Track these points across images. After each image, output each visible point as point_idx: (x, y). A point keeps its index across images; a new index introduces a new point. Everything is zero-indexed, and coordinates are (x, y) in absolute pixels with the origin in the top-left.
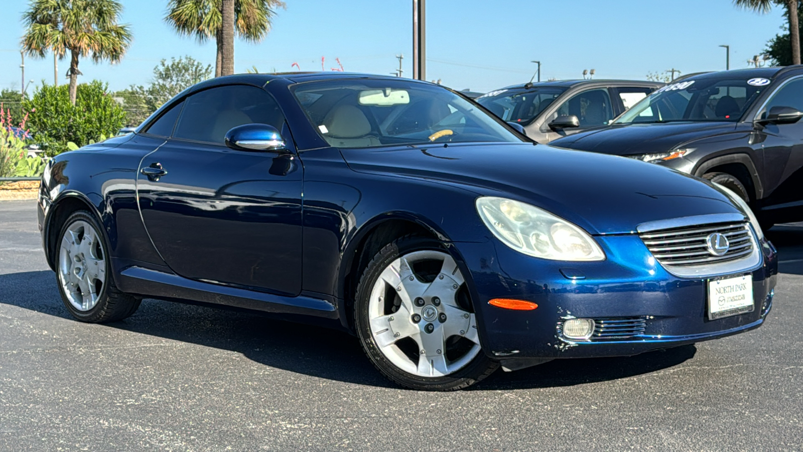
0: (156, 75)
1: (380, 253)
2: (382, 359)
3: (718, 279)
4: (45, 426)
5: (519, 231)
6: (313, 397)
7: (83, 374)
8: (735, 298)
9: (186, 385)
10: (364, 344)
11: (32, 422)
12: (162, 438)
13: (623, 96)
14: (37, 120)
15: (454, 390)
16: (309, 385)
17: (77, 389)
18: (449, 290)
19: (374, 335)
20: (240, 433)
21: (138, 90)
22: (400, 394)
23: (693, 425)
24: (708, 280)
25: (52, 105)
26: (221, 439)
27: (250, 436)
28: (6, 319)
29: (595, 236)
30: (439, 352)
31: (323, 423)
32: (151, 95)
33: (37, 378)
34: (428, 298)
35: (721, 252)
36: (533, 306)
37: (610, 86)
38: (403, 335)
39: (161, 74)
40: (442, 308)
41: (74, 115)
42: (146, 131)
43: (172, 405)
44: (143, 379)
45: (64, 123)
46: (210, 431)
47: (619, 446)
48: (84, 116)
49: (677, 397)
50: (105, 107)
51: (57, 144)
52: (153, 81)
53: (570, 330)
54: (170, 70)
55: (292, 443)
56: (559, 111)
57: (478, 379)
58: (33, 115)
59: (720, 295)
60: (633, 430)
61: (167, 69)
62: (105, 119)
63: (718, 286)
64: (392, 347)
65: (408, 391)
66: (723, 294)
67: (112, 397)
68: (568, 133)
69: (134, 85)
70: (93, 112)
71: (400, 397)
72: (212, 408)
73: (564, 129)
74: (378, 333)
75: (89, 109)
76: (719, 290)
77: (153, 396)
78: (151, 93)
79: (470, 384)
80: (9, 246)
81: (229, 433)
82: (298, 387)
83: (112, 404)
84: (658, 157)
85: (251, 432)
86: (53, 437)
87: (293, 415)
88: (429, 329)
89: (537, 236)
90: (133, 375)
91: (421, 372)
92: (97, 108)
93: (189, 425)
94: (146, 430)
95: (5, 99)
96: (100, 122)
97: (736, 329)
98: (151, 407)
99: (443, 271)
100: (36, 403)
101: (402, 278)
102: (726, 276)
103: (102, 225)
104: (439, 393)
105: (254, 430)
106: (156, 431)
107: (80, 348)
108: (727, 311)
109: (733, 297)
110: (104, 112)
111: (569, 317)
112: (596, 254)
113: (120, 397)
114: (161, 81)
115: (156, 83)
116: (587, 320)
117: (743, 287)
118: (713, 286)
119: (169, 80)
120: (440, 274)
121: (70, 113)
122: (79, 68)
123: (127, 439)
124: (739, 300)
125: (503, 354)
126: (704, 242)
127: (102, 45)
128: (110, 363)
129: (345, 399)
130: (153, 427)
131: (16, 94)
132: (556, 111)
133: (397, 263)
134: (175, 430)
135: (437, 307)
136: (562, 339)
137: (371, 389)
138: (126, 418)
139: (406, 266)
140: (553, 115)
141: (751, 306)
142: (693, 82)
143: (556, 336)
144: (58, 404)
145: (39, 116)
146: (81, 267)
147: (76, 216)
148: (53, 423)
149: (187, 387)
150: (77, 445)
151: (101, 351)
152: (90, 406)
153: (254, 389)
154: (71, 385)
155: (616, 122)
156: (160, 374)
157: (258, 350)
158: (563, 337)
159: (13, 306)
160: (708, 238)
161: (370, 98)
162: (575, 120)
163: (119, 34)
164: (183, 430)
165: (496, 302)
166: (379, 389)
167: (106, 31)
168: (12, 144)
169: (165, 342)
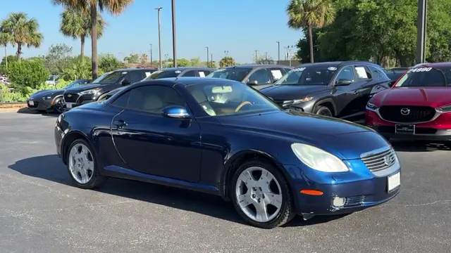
3: (391, 176)
24: (388, 177)
29: (344, 160)
30: (264, 210)
34: (257, 187)
35: (389, 163)
36: (322, 193)
37: (267, 68)
41: (28, 74)
45: (23, 77)
48: (32, 74)
52: (48, 53)
56: (250, 78)
59: (392, 182)
61: (54, 49)
63: (391, 179)
70: (36, 73)
73: (253, 86)
74: (240, 202)
78: (46, 58)
84: (300, 101)
88: (259, 201)
91: (257, 219)
97: (394, 195)
99: (262, 176)
103: (92, 146)
110: (40, 73)
112: (344, 168)
114: (51, 53)
116: (342, 198)
119: (54, 53)
121: (25, 73)
126: (383, 159)
127: (31, 41)
135: (261, 192)
140: (247, 80)
141: (400, 185)
142: (305, 68)
143: (330, 206)
146: (81, 164)
147: (77, 141)
158: (334, 206)
160: (384, 158)
162: (256, 82)
163: (38, 37)
167: (33, 35)
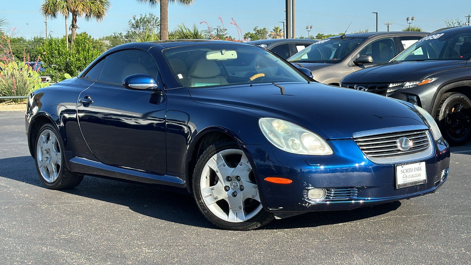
0: (130, 26)
1: (206, 151)
2: (208, 212)
3: (403, 165)
4: (11, 251)
5: (282, 138)
6: (167, 234)
7: (41, 221)
8: (414, 176)
9: (98, 227)
10: (198, 204)
11: (5, 248)
12: (74, 257)
13: (403, 42)
14: (47, 59)
15: (249, 230)
16: (167, 227)
17: (35, 229)
18: (246, 172)
19: (203, 198)
20: (118, 255)
21: (119, 36)
22: (218, 232)
23: (378, 250)
24: (396, 165)
25: (56, 50)
26: (107, 257)
27: (124, 256)
28: (6, 187)
29: (328, 140)
30: (240, 208)
31: (167, 249)
32: (127, 38)
33: (14, 223)
34: (233, 176)
35: (406, 149)
36: (290, 181)
37: (395, 36)
38: (220, 198)
39: (133, 25)
40: (242, 182)
41: (70, 55)
42: (84, 76)
43: (86, 238)
44: (74, 223)
45: (63, 61)
46: (102, 254)
47: (329, 262)
48: (76, 56)
49: (378, 234)
50: (88, 51)
51: (59, 74)
52: (128, 29)
53: (312, 195)
54: (139, 22)
55: (145, 260)
56: (361, 53)
57: (263, 223)
58: (44, 57)
59: (404, 174)
60: (341, 253)
61: (137, 22)
62: (88, 58)
63: (402, 169)
64: (214, 205)
65: (223, 230)
66: (406, 174)
67: (54, 234)
68: (366, 67)
69: (116, 32)
70: (81, 54)
71: (217, 234)
72: (108, 240)
73: (363, 64)
74: (205, 197)
75: (78, 52)
76: (403, 171)
77: (77, 234)
78: (126, 37)
79: (258, 226)
80: (22, 141)
81: (112, 254)
82: (160, 228)
83: (52, 238)
84: (415, 83)
85: (124, 254)
86: (13, 256)
87: (152, 244)
88: (234, 195)
89: (293, 140)
90: (69, 220)
91: (230, 219)
92: (83, 51)
93: (91, 250)
94: (66, 253)
95: (36, 43)
96: (85, 60)
97: (415, 194)
98: (74, 240)
99: (241, 161)
100: (10, 237)
101: (219, 165)
102: (407, 163)
103: (58, 132)
104: (240, 232)
105: (127, 253)
106: (72, 253)
107: (44, 205)
108: (408, 183)
109: (413, 175)
110: (87, 54)
111: (310, 188)
112: (327, 151)
113: (58, 233)
114: (133, 30)
115: (130, 31)
116: (323, 190)
117: (419, 169)
118: (399, 168)
119: (138, 29)
120: (240, 163)
121: (67, 55)
122: (77, 24)
123: (54, 258)
124: (417, 176)
125: (274, 209)
126: (395, 142)
127: (91, 9)
128: (58, 214)
129: (185, 235)
130: (71, 251)
131: (43, 39)
132: (359, 53)
133: (215, 157)
134: (82, 253)
135: (239, 182)
136: (307, 201)
137: (202, 229)
138: (58, 246)
139: (221, 158)
140: (357, 55)
141: (425, 180)
142: (443, 34)
143: (303, 199)
144: (22, 238)
145: (48, 57)
146: (49, 157)
147: (46, 126)
148: (16, 249)
149: (98, 228)
150: (25, 261)
151: (55, 207)
152: (39, 239)
153: (136, 229)
154: (33, 227)
155: (394, 60)
156: (85, 220)
157: (146, 206)
158: (308, 199)
159: (12, 180)
160: (397, 140)
161: (212, 56)
162: (370, 59)
164: (87, 253)
165: (268, 179)
166: (207, 229)
168: (31, 75)
169: (93, 201)
